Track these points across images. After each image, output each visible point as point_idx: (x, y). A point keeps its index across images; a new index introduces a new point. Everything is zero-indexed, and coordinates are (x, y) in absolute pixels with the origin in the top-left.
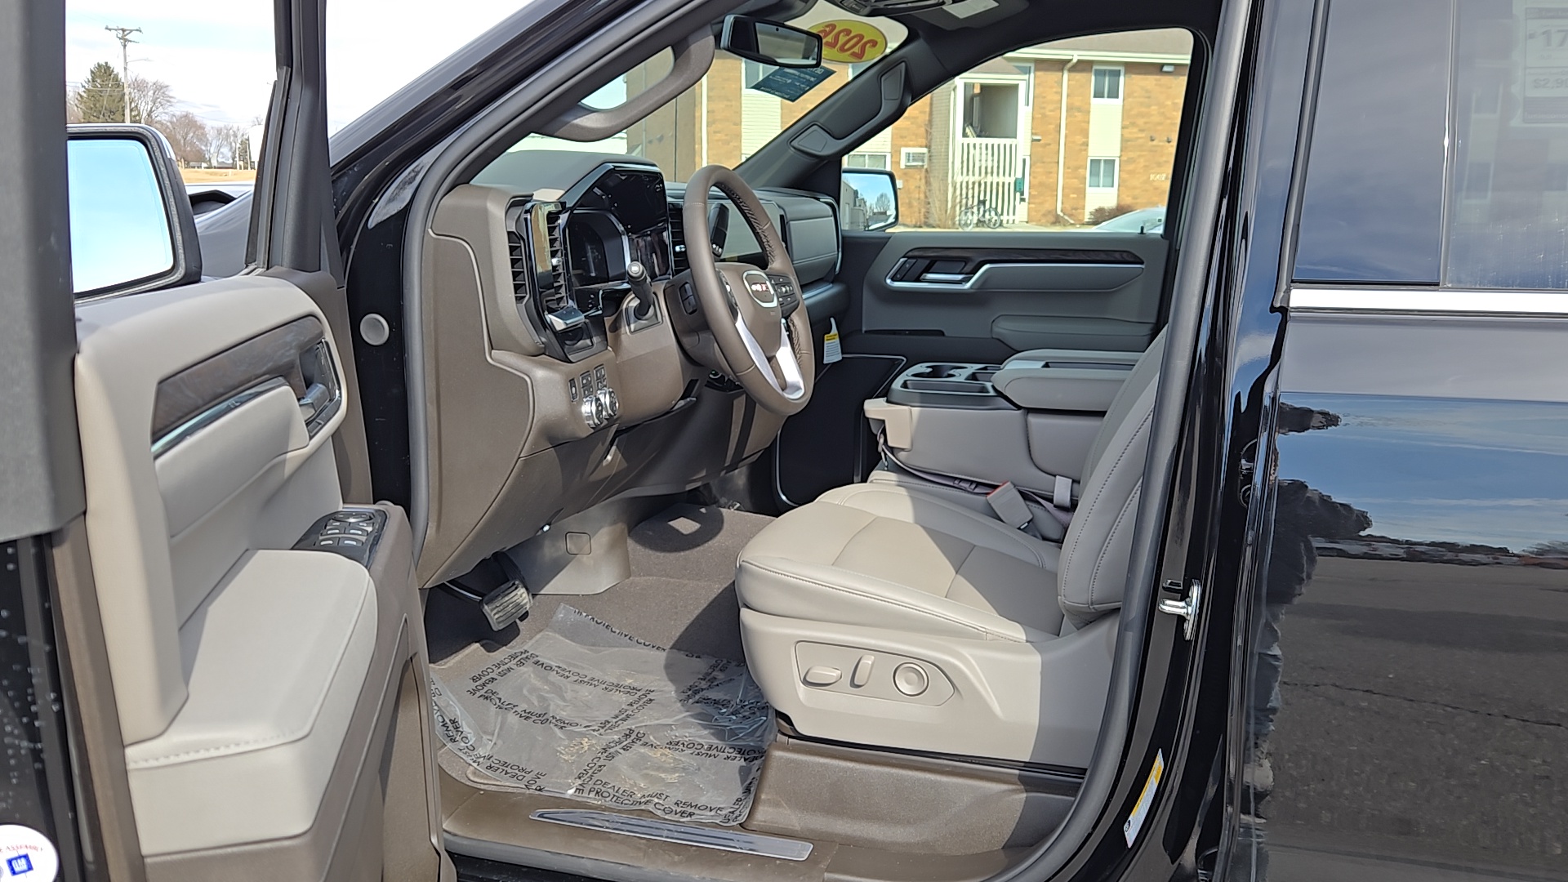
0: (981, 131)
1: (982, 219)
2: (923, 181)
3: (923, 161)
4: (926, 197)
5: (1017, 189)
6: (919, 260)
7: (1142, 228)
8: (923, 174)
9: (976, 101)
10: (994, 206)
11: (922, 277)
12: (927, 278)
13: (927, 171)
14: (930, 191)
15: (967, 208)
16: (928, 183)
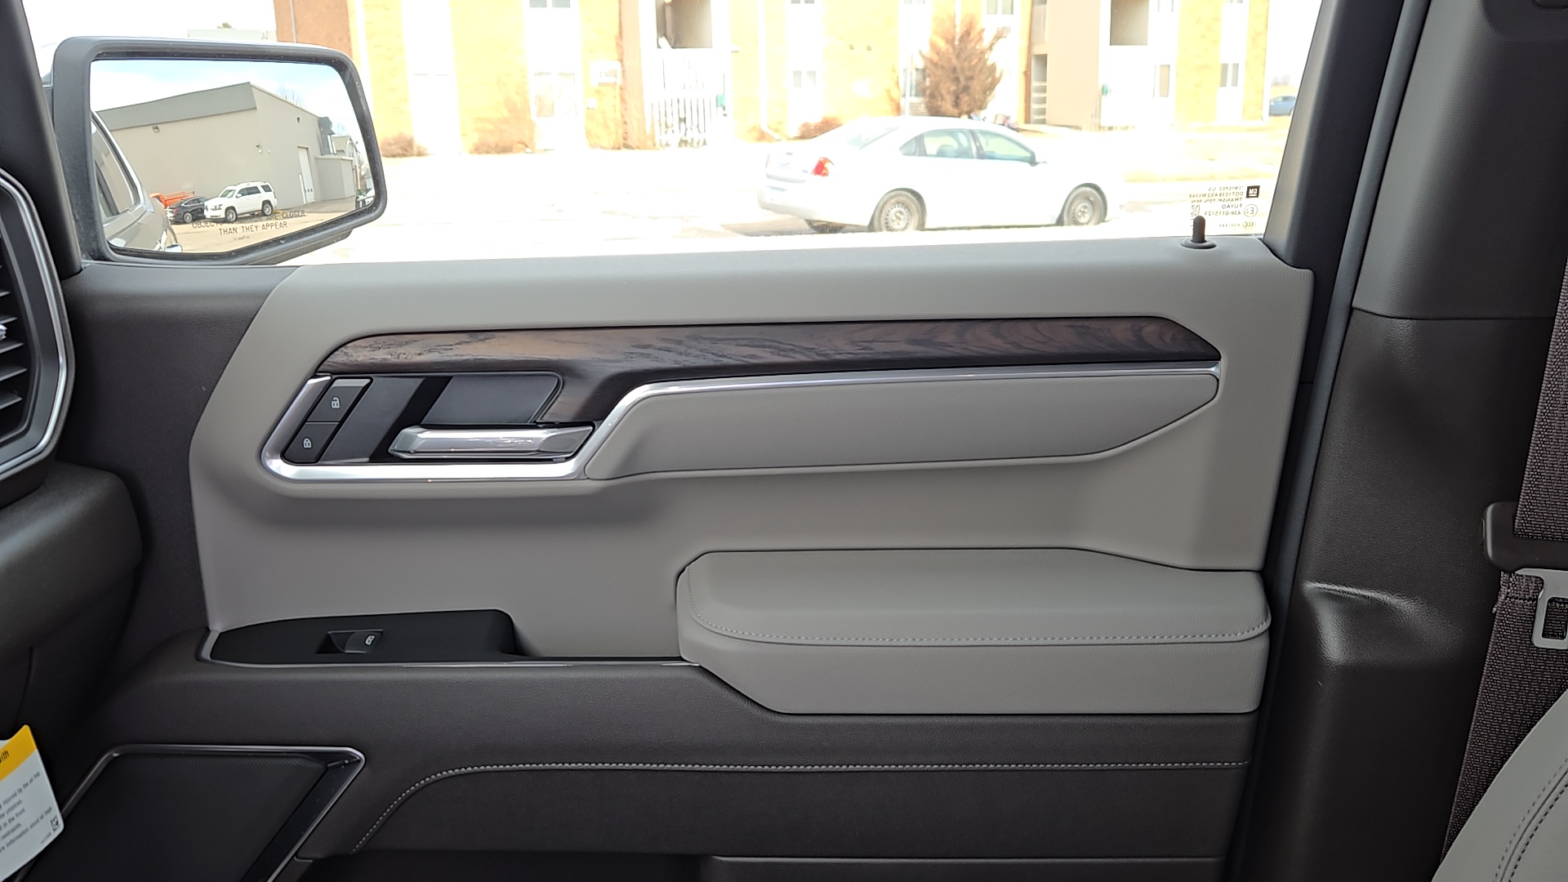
0: (675, 42)
1: (684, 139)
2: (618, 99)
3: (616, 77)
4: (623, 116)
5: (719, 104)
6: (378, 380)
7: (1199, 224)
8: (618, 91)
9: (668, 10)
10: (695, 124)
11: (395, 446)
12: (415, 446)
13: (621, 88)
14: (626, 109)
15: (667, 127)
16: (623, 100)
